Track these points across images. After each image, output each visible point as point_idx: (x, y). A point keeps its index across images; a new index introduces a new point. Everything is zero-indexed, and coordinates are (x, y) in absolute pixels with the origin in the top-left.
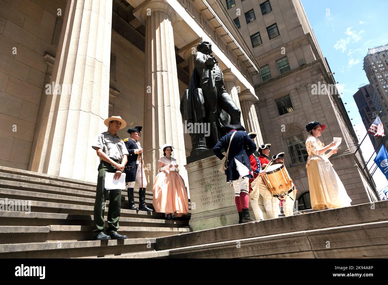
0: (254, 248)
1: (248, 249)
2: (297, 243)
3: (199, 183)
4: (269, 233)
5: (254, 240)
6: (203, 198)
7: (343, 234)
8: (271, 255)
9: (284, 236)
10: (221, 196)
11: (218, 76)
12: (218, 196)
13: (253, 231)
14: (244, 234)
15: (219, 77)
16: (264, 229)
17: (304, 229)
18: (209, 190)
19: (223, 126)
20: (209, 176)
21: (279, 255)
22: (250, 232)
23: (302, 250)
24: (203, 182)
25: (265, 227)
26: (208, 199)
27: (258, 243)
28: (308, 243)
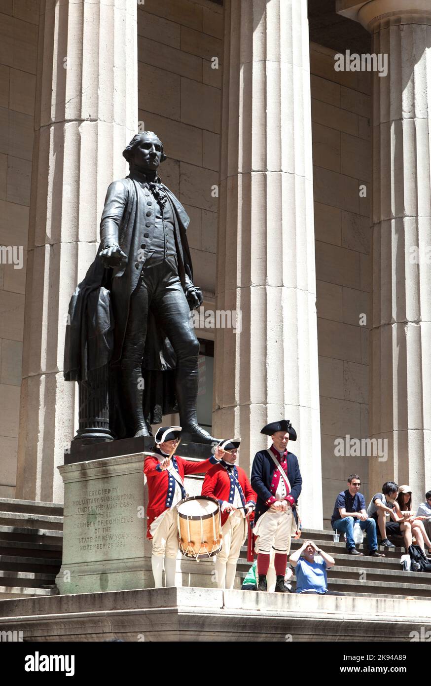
0: (66, 625)
1: (61, 626)
2: (101, 623)
3: (79, 506)
4: (81, 610)
5: (65, 616)
6: (81, 537)
7: (131, 617)
8: (81, 634)
9: (90, 614)
10: (108, 539)
11: (155, 255)
12: (103, 538)
13: (69, 606)
14: (60, 608)
15: (155, 258)
16: (78, 604)
17: (109, 609)
18: (92, 524)
19: (168, 367)
20: (95, 497)
21: (87, 635)
22: (65, 607)
23: (105, 632)
24: (85, 506)
25: (79, 603)
26: (89, 539)
27: (68, 620)
28: (110, 624)
